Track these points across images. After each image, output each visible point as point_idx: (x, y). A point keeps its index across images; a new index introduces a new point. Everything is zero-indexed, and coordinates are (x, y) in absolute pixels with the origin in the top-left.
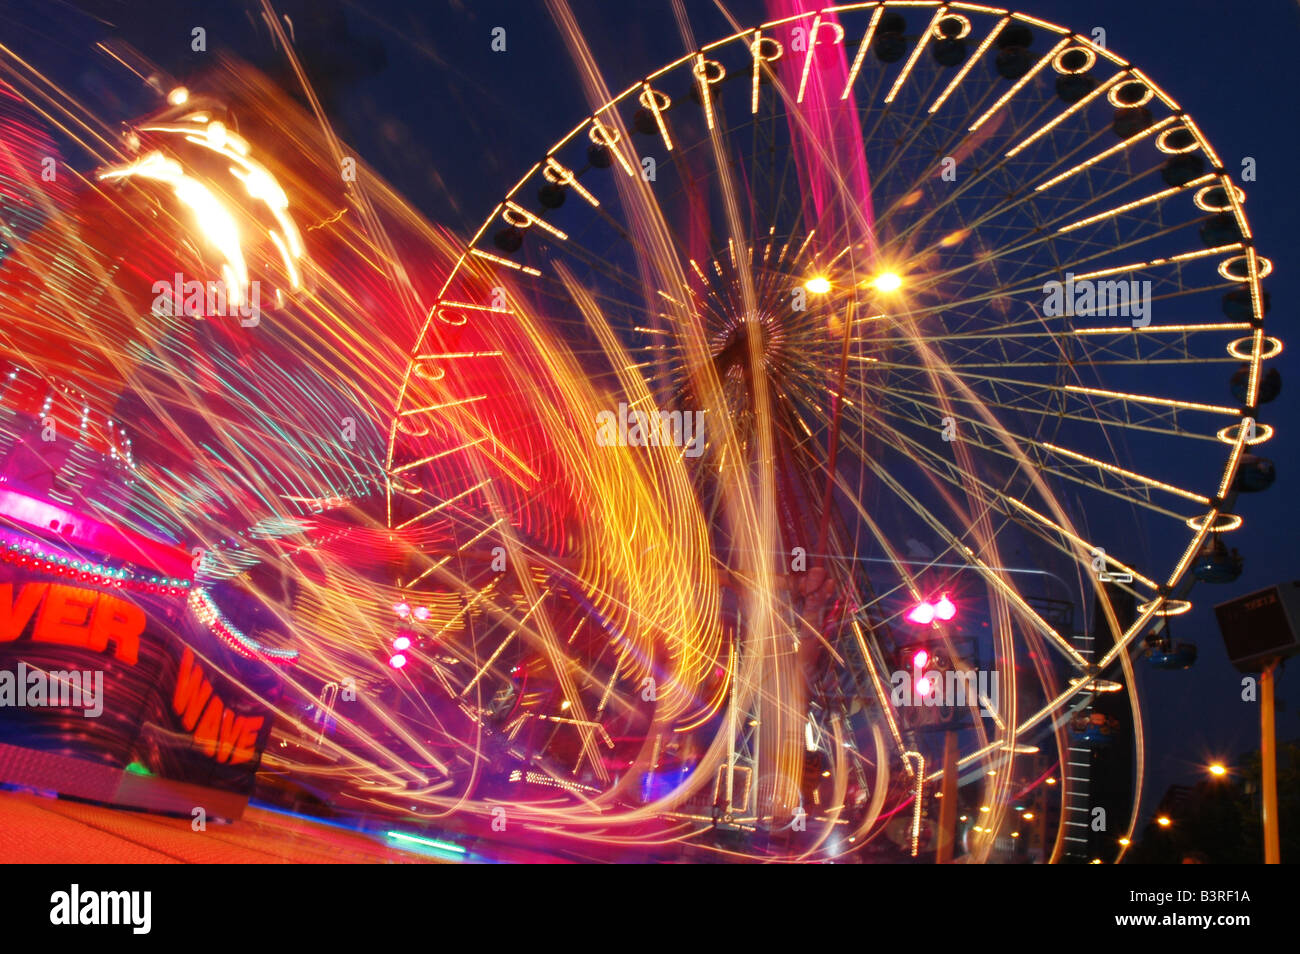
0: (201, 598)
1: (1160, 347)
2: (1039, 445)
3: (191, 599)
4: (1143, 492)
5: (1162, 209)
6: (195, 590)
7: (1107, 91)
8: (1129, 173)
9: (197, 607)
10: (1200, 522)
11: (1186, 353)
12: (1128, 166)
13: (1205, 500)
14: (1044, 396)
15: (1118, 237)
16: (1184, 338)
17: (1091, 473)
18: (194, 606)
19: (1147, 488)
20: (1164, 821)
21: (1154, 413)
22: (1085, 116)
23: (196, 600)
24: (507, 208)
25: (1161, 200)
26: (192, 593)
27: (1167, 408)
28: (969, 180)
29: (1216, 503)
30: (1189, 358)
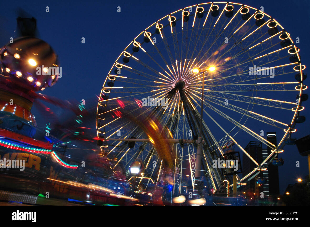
0: (54, 154)
1: (278, 87)
2: (248, 111)
3: (52, 154)
4: (273, 123)
5: (279, 53)
6: (52, 152)
7: (267, 24)
8: (272, 44)
9: (53, 156)
10: (286, 130)
11: (284, 89)
12: (271, 43)
13: (287, 125)
14: (250, 99)
15: (269, 60)
16: (284, 85)
17: (261, 118)
18: (52, 156)
19: (274, 122)
20: (288, 193)
21: (276, 104)
22: (261, 30)
23: (53, 154)
24: (125, 52)
25: (279, 51)
26: (52, 153)
27: (279, 103)
28: (233, 46)
29: (290, 126)
30: (285, 90)
